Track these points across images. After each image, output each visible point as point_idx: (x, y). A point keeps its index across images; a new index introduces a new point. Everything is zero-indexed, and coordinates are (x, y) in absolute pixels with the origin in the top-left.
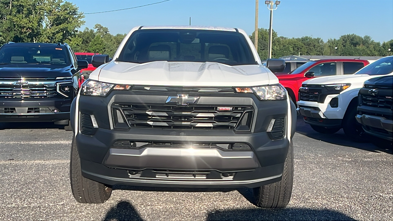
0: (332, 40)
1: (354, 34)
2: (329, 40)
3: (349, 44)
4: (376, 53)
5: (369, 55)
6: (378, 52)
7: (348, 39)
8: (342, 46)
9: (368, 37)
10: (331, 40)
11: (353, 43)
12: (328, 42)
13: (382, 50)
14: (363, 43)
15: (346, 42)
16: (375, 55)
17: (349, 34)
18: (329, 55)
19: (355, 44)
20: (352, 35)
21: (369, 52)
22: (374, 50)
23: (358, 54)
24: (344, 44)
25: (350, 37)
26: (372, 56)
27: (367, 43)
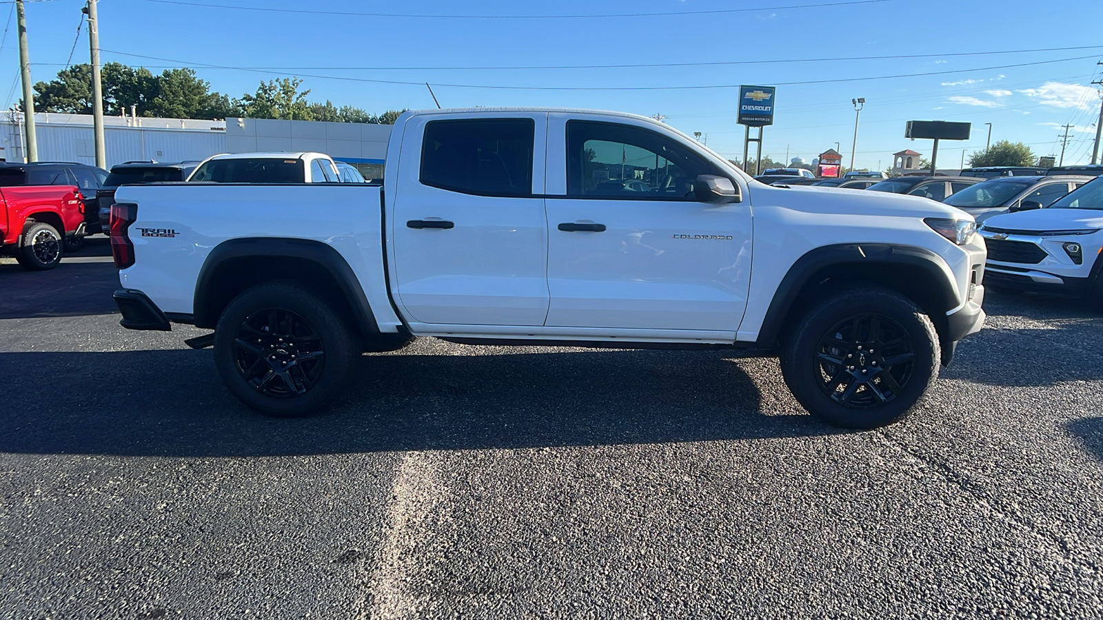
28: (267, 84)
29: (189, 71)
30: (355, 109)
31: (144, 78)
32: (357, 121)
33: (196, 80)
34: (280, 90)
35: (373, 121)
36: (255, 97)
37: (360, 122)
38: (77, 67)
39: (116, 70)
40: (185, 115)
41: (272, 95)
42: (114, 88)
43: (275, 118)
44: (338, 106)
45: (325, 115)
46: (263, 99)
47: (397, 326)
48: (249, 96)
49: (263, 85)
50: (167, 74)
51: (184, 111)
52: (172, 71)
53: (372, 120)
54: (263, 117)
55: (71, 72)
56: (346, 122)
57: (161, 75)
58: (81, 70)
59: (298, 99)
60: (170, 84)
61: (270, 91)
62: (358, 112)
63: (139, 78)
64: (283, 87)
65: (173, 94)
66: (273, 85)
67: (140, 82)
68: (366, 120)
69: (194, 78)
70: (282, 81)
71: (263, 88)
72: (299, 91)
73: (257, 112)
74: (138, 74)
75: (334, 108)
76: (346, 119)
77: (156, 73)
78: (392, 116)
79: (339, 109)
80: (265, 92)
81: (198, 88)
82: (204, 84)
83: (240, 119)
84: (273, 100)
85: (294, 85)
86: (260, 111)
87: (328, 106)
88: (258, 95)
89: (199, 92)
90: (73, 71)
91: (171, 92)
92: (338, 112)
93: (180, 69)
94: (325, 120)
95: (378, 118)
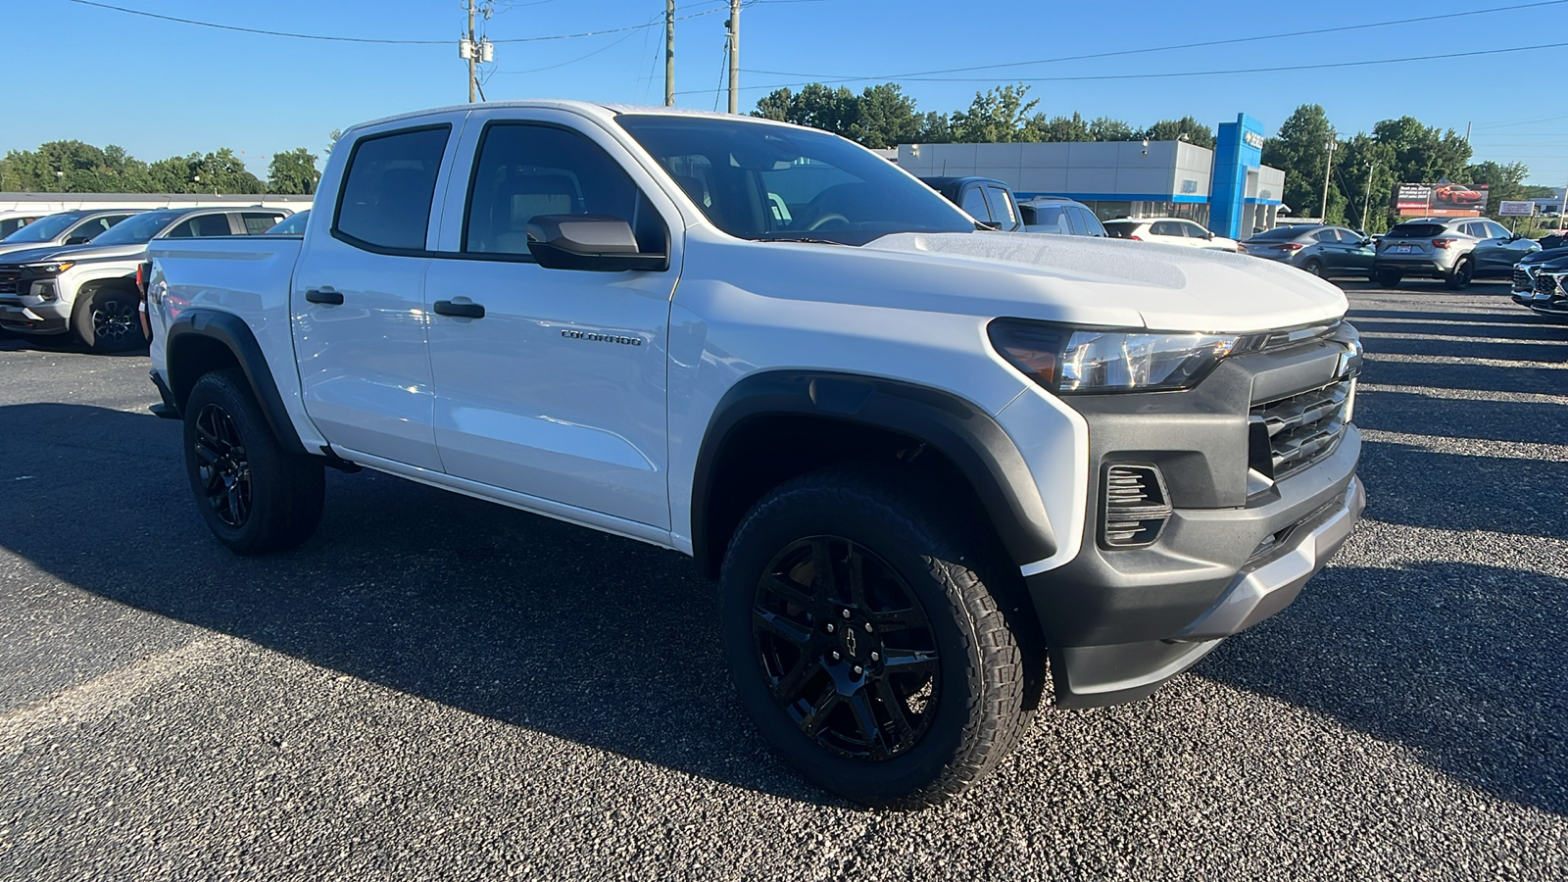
0: (19, 154)
1: (76, 142)
2: (9, 153)
3: (69, 164)
4: (159, 186)
5: (142, 191)
6: (162, 184)
7: (65, 153)
8: (51, 168)
9: (118, 150)
10: (15, 153)
11: (79, 162)
12: (8, 158)
13: (171, 178)
14: (105, 163)
15: (59, 159)
16: (158, 191)
17: (65, 141)
18: (18, 191)
19: (87, 165)
20: (73, 143)
21: (141, 184)
22: (153, 179)
23: (113, 190)
24: (55, 165)
25: (69, 149)
26: (150, 192)
27: (116, 161)
28: (984, 96)
29: (894, 86)
30: (1113, 121)
31: (844, 99)
32: (1114, 139)
33: (901, 98)
34: (1000, 102)
35: (1138, 138)
36: (968, 114)
37: (1118, 140)
38: (777, 93)
39: (815, 93)
40: (883, 144)
41: (990, 111)
42: (812, 115)
43: (989, 142)
44: (1088, 119)
45: (1068, 133)
46: (977, 116)
47: (321, 447)
48: (960, 113)
49: (979, 97)
50: (868, 93)
51: (882, 139)
52: (874, 88)
53: (1136, 135)
54: (975, 141)
55: (771, 99)
56: (1098, 140)
57: (862, 94)
58: (780, 96)
59: (1021, 113)
60: (869, 104)
61: (987, 105)
62: (1116, 125)
63: (839, 101)
64: (1004, 98)
65: (873, 117)
66: (992, 96)
67: (838, 106)
68: (1126, 137)
69: (898, 95)
70: (1002, 89)
71: (979, 102)
72: (1023, 102)
73: (968, 135)
74: (837, 95)
75: (1083, 123)
76: (1099, 136)
77: (857, 92)
78: (1165, 128)
79: (1090, 123)
80: (982, 106)
81: (901, 107)
82: (910, 102)
83: (915, 146)
84: (990, 116)
85: (1018, 94)
86: (972, 133)
87: (1074, 120)
88: (971, 111)
89: (902, 113)
90: (772, 98)
91: (870, 115)
92: (1088, 127)
93: (883, 85)
94: (1068, 140)
95: (1145, 132)
